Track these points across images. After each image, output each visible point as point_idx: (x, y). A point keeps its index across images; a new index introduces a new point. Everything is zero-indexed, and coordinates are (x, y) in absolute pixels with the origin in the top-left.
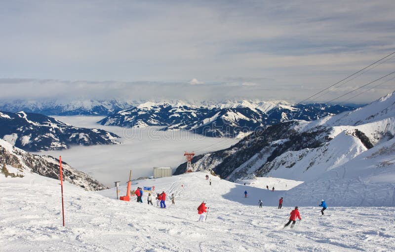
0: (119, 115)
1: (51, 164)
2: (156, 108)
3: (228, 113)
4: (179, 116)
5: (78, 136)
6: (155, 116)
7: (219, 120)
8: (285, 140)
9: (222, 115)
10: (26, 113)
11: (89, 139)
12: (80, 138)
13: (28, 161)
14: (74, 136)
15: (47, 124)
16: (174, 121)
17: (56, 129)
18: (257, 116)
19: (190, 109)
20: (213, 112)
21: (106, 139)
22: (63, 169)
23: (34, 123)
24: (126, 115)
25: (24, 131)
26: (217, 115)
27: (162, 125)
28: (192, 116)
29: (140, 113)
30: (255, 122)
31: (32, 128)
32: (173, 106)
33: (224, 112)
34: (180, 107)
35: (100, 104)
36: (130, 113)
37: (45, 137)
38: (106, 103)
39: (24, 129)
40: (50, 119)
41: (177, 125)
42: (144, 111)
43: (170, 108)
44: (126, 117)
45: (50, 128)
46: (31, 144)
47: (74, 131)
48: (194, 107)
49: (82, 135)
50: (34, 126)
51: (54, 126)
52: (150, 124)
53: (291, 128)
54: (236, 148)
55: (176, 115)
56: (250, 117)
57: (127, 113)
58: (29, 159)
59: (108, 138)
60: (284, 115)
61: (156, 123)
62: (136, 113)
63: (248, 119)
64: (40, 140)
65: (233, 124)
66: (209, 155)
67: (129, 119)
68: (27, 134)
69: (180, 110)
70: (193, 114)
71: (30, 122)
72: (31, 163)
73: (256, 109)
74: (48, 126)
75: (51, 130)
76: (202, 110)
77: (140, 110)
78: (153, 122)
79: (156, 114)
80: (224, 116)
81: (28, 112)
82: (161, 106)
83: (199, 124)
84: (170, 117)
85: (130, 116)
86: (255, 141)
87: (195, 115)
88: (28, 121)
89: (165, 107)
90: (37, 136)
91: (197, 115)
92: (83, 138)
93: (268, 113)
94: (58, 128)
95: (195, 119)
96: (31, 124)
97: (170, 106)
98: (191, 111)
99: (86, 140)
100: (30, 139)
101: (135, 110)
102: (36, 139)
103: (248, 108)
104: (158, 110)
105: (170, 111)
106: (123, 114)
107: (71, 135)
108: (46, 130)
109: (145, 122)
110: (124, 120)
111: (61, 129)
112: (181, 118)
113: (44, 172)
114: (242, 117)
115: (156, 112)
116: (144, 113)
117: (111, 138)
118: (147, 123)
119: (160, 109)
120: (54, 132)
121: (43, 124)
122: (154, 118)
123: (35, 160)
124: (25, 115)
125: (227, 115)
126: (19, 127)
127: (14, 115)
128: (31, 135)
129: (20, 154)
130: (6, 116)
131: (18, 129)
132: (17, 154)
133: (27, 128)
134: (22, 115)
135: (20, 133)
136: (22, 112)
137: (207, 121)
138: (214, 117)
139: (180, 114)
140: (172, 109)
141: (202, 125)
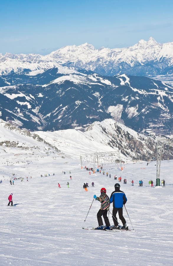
10: (129, 76)
13: (150, 145)
15: (154, 91)
17: (164, 97)
23: (140, 92)
25: (129, 102)
31: (138, 98)
37: (153, 107)
39: (129, 98)
40: (156, 82)
45: (158, 96)
46: (139, 116)
50: (140, 96)
51: (162, 93)
58: (150, 143)
64: (148, 112)
68: (133, 104)
71: (135, 90)
72: (152, 146)
74: (155, 93)
75: (159, 98)
88: (133, 89)
90: (144, 107)
94: (167, 96)
96: (137, 92)
100: (138, 111)
102: (143, 110)
120: (163, 100)
121: (150, 91)
123: (155, 144)
124: (128, 79)
126: (124, 97)
127: (114, 80)
128: (137, 106)
129: (143, 139)
130: (107, 82)
131: (123, 99)
132: (141, 140)
133: (133, 98)
134: (124, 79)
135: (125, 104)
136: (124, 75)
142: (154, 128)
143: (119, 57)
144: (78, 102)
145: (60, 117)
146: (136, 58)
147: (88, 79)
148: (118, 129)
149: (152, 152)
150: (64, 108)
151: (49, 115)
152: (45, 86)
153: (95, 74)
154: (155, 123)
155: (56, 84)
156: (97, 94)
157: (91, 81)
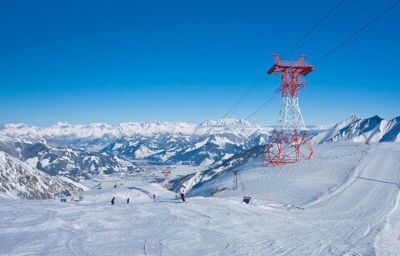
0: (125, 140)
1: (66, 182)
2: (157, 134)
3: (216, 138)
4: (175, 141)
5: (90, 159)
6: (156, 141)
7: (208, 144)
9: (211, 140)
11: (99, 161)
12: (92, 160)
14: (86, 158)
15: (64, 148)
16: (171, 145)
17: (71, 153)
18: (240, 140)
19: (184, 135)
20: (204, 137)
21: (114, 161)
22: (76, 187)
23: (52, 149)
24: (131, 141)
25: (44, 155)
26: (207, 140)
27: (161, 149)
29: (143, 139)
30: (239, 145)
31: (51, 153)
32: (170, 132)
33: (212, 137)
35: (108, 132)
36: (134, 139)
37: (62, 159)
38: (114, 130)
39: (44, 153)
41: (174, 149)
42: (146, 137)
43: (168, 134)
44: (131, 143)
45: (66, 152)
46: (50, 165)
47: (87, 154)
48: (188, 133)
49: (93, 158)
50: (52, 151)
51: (70, 150)
52: (151, 149)
54: (223, 167)
55: (172, 140)
56: (235, 141)
57: (132, 139)
59: (115, 160)
60: (262, 139)
61: (156, 147)
62: (139, 139)
64: (58, 162)
65: (221, 147)
66: (201, 173)
67: (133, 144)
68: (46, 157)
70: (186, 139)
72: (49, 182)
73: (239, 134)
74: (64, 150)
75: (67, 154)
77: (142, 136)
78: (153, 147)
80: (212, 140)
81: (48, 138)
82: (160, 133)
83: (192, 148)
84: (168, 141)
85: (134, 141)
86: (238, 161)
87: (189, 141)
88: (47, 146)
89: (163, 134)
90: (55, 159)
91: (190, 140)
92: (94, 161)
93: (249, 137)
94: (73, 152)
95: (189, 143)
96: (50, 149)
98: (186, 137)
99: (97, 162)
100: (49, 162)
101: (139, 136)
102: (54, 162)
103: (232, 134)
104: (157, 137)
105: (168, 137)
106: (129, 140)
107: (84, 158)
108: (64, 154)
109: (147, 146)
110: (129, 145)
111: (75, 153)
112: (177, 143)
113: (60, 189)
114: (228, 141)
115: (156, 138)
116: (146, 139)
117: (118, 160)
118: (149, 148)
119: (159, 135)
120: (70, 155)
121: (61, 149)
122: (155, 143)
124: (45, 141)
125: (215, 140)
126: (40, 151)
128: (50, 158)
129: (39, 174)
131: (39, 153)
132: (36, 174)
133: (47, 152)
135: (40, 157)
136: (43, 139)
137: (198, 145)
138: (205, 142)
139: (176, 139)
140: (169, 135)
141: (194, 148)
149: (47, 187)
154: (63, 171)
156: (18, 149)
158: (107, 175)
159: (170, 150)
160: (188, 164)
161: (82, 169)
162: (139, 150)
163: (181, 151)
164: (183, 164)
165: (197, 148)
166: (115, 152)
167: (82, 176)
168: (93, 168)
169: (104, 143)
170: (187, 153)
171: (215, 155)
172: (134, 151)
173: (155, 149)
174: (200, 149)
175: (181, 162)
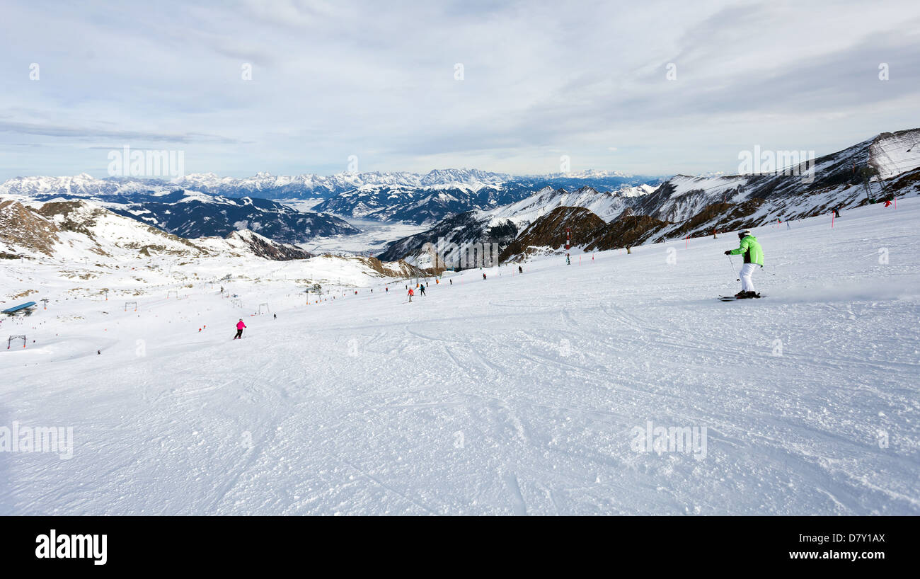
0: (341, 197)
2: (376, 189)
3: (440, 195)
4: (397, 197)
5: (304, 221)
6: (375, 197)
7: (431, 201)
8: (463, 227)
9: (434, 197)
10: (251, 198)
14: (301, 220)
15: (274, 210)
16: (392, 202)
17: (284, 215)
18: (465, 196)
19: (407, 190)
20: (428, 193)
23: (262, 210)
24: (348, 197)
25: (254, 218)
26: (430, 197)
27: (381, 206)
28: (408, 197)
29: (360, 195)
30: (463, 202)
31: (261, 215)
32: (391, 187)
33: (436, 193)
34: (398, 189)
35: (321, 184)
36: (351, 195)
37: (275, 222)
38: (327, 182)
39: (254, 216)
41: (394, 207)
42: (364, 192)
44: (347, 199)
45: (278, 214)
47: (301, 216)
48: (411, 188)
49: (309, 220)
50: (263, 213)
51: (282, 212)
52: (371, 207)
53: (472, 216)
55: (394, 196)
56: (459, 198)
57: (348, 195)
61: (376, 204)
62: (357, 195)
63: (456, 200)
65: (443, 205)
67: (350, 201)
68: (256, 220)
69: (398, 192)
70: (409, 195)
71: (259, 209)
73: (467, 189)
74: (275, 212)
75: (279, 216)
76: (419, 191)
77: (360, 192)
78: (372, 204)
79: (376, 195)
80: (436, 198)
81: (253, 197)
82: (380, 188)
83: (414, 205)
84: (389, 198)
85: (352, 198)
87: (411, 197)
88: (256, 208)
89: (384, 189)
91: (413, 195)
92: (309, 223)
93: (477, 193)
94: (286, 213)
96: (260, 211)
97: (389, 188)
98: (408, 192)
100: (261, 226)
101: (356, 192)
102: (266, 225)
103: (458, 190)
104: (377, 192)
105: (389, 193)
106: (345, 196)
109: (365, 203)
112: (399, 199)
114: (452, 198)
116: (365, 195)
119: (379, 190)
121: (271, 210)
122: (374, 200)
124: (251, 201)
126: (249, 214)
127: (239, 201)
128: (261, 221)
130: (233, 203)
131: (248, 216)
133: (257, 215)
134: (248, 201)
135: (250, 220)
136: (247, 198)
137: (421, 203)
138: (428, 199)
139: (398, 195)
140: (390, 190)
141: (416, 206)
142: (276, 239)
143: (241, 184)
144: (207, 218)
145: (187, 231)
146: (255, 186)
147: (215, 200)
148: (254, 238)
150: (192, 224)
151: (177, 229)
152: (173, 204)
153: (221, 196)
154: (276, 234)
155: (184, 203)
156: (224, 212)
157: (218, 201)
158: (323, 238)
159: (390, 208)
160: (409, 224)
161: (297, 231)
162: (357, 208)
163: (402, 210)
164: (404, 223)
165: (420, 205)
166: (329, 210)
167: (297, 239)
168: (308, 231)
169: (316, 197)
170: (409, 211)
171: (437, 213)
172: (351, 209)
173: (374, 207)
174: (423, 207)
175: (402, 221)
